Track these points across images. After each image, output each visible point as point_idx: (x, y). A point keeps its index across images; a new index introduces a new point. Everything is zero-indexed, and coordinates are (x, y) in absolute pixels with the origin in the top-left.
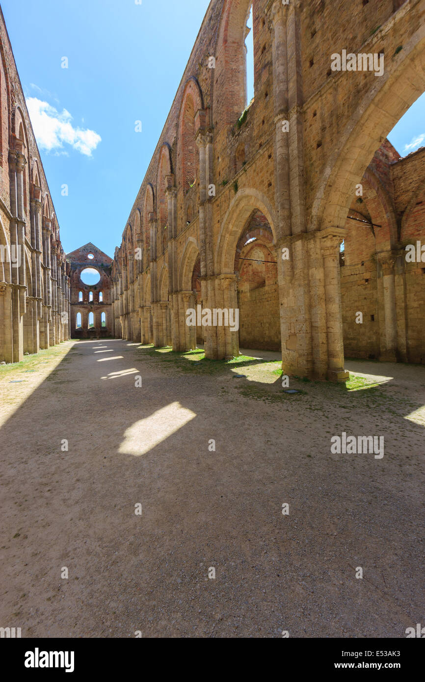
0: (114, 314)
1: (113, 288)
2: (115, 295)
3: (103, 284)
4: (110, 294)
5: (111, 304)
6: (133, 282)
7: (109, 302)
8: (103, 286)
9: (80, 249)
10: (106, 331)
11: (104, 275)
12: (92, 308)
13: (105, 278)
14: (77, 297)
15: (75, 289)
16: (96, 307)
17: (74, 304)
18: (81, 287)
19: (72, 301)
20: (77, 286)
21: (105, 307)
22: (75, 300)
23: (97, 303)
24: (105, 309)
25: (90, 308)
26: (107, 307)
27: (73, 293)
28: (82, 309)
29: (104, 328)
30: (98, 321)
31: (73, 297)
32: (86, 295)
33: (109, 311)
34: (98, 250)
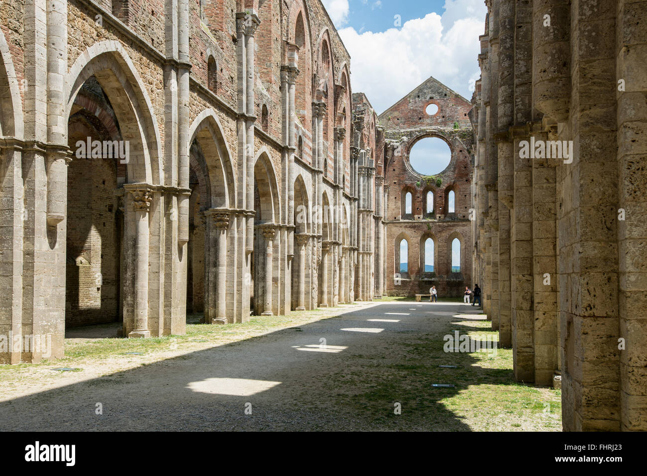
3: (457, 169)
8: (458, 175)
11: (458, 149)
12: (429, 228)
13: (462, 158)
14: (399, 204)
15: (397, 187)
16: (439, 226)
17: (394, 222)
18: (408, 182)
19: (390, 215)
20: (400, 180)
21: (458, 226)
22: (396, 211)
23: (442, 216)
24: (458, 229)
25: (426, 229)
26: (464, 225)
27: (392, 197)
28: (408, 232)
29: (457, 275)
30: (443, 258)
31: (392, 206)
32: (420, 199)
33: (468, 235)
34: (448, 93)
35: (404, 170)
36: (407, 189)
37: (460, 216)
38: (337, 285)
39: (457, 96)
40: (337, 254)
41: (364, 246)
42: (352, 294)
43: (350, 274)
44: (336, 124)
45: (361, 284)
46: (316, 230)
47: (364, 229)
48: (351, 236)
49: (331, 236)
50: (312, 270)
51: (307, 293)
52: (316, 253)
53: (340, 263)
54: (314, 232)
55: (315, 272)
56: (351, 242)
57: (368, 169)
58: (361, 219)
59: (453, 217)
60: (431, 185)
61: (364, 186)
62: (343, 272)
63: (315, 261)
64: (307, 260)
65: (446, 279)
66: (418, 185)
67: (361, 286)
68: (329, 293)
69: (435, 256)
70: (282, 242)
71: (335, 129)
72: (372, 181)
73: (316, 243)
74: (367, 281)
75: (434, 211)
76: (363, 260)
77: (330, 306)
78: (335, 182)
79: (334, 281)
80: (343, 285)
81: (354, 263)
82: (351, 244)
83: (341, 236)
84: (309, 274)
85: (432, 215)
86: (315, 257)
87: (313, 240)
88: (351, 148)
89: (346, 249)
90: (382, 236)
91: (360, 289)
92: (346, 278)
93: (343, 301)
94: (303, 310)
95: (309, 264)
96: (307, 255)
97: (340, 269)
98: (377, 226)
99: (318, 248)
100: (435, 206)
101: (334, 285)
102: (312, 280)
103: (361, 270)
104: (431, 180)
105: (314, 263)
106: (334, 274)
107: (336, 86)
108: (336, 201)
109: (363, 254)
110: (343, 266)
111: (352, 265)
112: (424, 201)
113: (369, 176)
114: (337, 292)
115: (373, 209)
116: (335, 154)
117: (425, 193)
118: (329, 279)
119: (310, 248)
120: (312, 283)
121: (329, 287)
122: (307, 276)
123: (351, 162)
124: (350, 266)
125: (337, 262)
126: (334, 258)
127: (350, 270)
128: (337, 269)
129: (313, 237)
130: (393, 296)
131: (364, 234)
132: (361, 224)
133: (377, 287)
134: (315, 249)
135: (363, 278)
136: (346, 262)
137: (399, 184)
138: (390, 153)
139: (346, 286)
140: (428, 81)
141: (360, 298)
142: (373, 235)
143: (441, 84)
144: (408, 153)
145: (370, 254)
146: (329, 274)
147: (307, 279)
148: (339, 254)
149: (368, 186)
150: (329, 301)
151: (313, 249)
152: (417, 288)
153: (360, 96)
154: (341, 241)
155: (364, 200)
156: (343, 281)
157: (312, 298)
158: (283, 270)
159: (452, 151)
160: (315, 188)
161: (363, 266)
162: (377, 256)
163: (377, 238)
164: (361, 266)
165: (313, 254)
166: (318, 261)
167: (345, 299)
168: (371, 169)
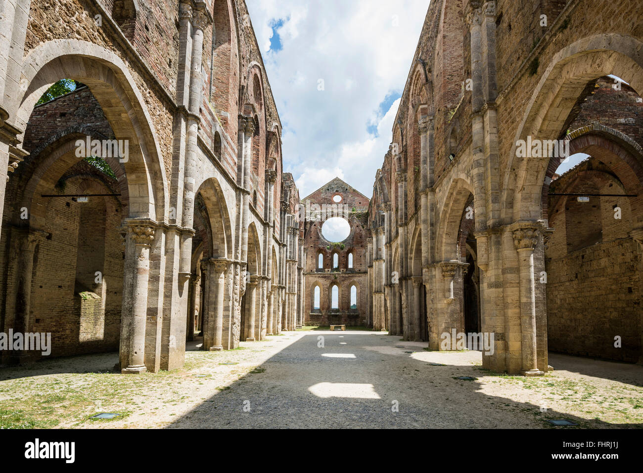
0: (371, 287)
1: (371, 242)
2: (374, 252)
3: (355, 239)
4: (365, 256)
5: (366, 272)
6: (432, 186)
7: (363, 268)
8: (356, 242)
9: (322, 189)
10: (357, 317)
11: (356, 225)
12: (336, 278)
13: (358, 231)
14: (314, 261)
15: (313, 249)
16: (343, 277)
17: (310, 273)
18: (321, 246)
19: (308, 268)
20: (315, 245)
21: (355, 276)
22: (312, 266)
23: (345, 270)
24: (356, 279)
25: (333, 278)
26: (359, 276)
27: (309, 256)
28: (321, 281)
29: (355, 311)
30: (345, 299)
31: (309, 262)
32: (329, 258)
33: (362, 283)
34: (348, 188)
35: (319, 238)
36: (320, 251)
37: (357, 270)
38: (265, 319)
39: (354, 190)
40: (265, 289)
41: (289, 288)
42: (280, 326)
43: (278, 309)
44: (267, 167)
45: (286, 317)
46: (240, 256)
47: (290, 274)
48: (280, 276)
49: (259, 271)
50: (233, 302)
51: (225, 329)
52: (238, 282)
53: (269, 298)
54: (236, 257)
55: (236, 304)
56: (279, 281)
57: (294, 229)
58: (288, 267)
59: (352, 271)
60: (336, 248)
61: (291, 242)
62: (272, 307)
63: (238, 292)
64: (227, 290)
65: (347, 314)
66: (328, 248)
67: (287, 319)
68: (257, 327)
69: (339, 298)
70: (169, 252)
71: (266, 171)
72: (297, 238)
73: (238, 270)
74: (292, 314)
75: (338, 267)
76: (289, 299)
77: (257, 339)
78: (266, 220)
79: (262, 315)
80: (272, 318)
81: (282, 299)
82: (279, 283)
83: (270, 271)
84: (229, 307)
85: (337, 269)
86: (238, 287)
87: (236, 268)
88: (281, 202)
89: (275, 287)
90: (302, 281)
91: (286, 322)
92: (274, 312)
93: (271, 333)
94: (219, 350)
95: (228, 295)
96: (227, 285)
97: (269, 305)
98: (299, 275)
99: (241, 277)
100: (339, 263)
101: (262, 319)
102: (233, 313)
103: (287, 306)
104: (337, 245)
105: (235, 294)
106: (262, 308)
107: (268, 132)
108: (266, 238)
109: (289, 294)
110: (272, 302)
111: (280, 301)
112: (332, 259)
113: (294, 235)
114: (265, 326)
115: (297, 260)
116: (266, 194)
117: (332, 254)
118: (257, 313)
119: (232, 276)
120: (233, 317)
121: (257, 321)
122: (226, 309)
123: (281, 214)
124: (278, 302)
125: (265, 296)
126: (263, 292)
127: (279, 306)
128: (266, 303)
129: (236, 264)
130: (309, 326)
131: (290, 278)
132: (288, 271)
133: (299, 320)
134: (238, 278)
135: (289, 313)
136: (275, 298)
137: (315, 247)
138: (308, 226)
139: (274, 320)
140: (335, 180)
141: (286, 329)
142: (296, 280)
143: (344, 183)
144: (321, 227)
145: (294, 294)
146: (257, 308)
147: (227, 313)
148: (268, 288)
149: (294, 242)
150: (257, 334)
151: (235, 278)
152: (326, 320)
153: (289, 175)
154: (270, 276)
155: (290, 252)
156: (272, 315)
157: (232, 334)
158: (168, 296)
159: (351, 226)
160: (239, 209)
161: (289, 303)
162: (299, 296)
163: (299, 283)
164: (287, 304)
165: (235, 283)
166: (241, 292)
167: (273, 331)
168: (296, 229)
